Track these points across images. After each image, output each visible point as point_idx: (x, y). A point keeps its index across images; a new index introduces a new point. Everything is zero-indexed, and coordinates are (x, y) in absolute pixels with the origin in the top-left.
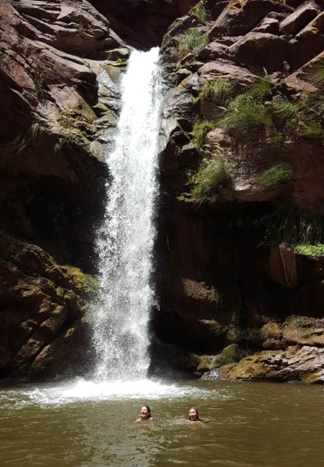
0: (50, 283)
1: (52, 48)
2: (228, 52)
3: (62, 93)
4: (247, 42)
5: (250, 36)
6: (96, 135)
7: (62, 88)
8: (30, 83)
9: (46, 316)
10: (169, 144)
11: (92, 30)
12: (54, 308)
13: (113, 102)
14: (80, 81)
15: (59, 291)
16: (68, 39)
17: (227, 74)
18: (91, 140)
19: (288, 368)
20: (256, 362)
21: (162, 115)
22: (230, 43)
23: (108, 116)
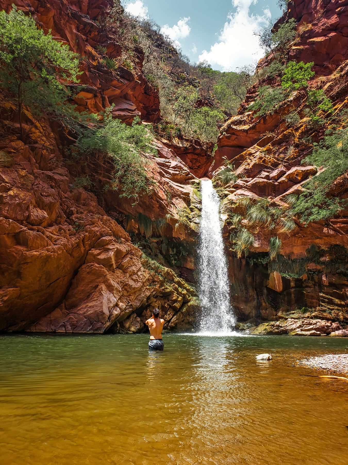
0: (177, 286)
1: (172, 182)
2: (247, 185)
3: (177, 201)
4: (256, 182)
5: (256, 180)
6: (193, 220)
7: (177, 199)
8: (165, 197)
9: (176, 301)
10: (225, 225)
11: (184, 172)
12: (178, 297)
13: (198, 205)
14: (184, 196)
15: (180, 290)
16: (176, 177)
17: (248, 196)
18: (191, 222)
19: (282, 328)
20: (268, 325)
21: (220, 212)
22: (247, 182)
23: (196, 211)
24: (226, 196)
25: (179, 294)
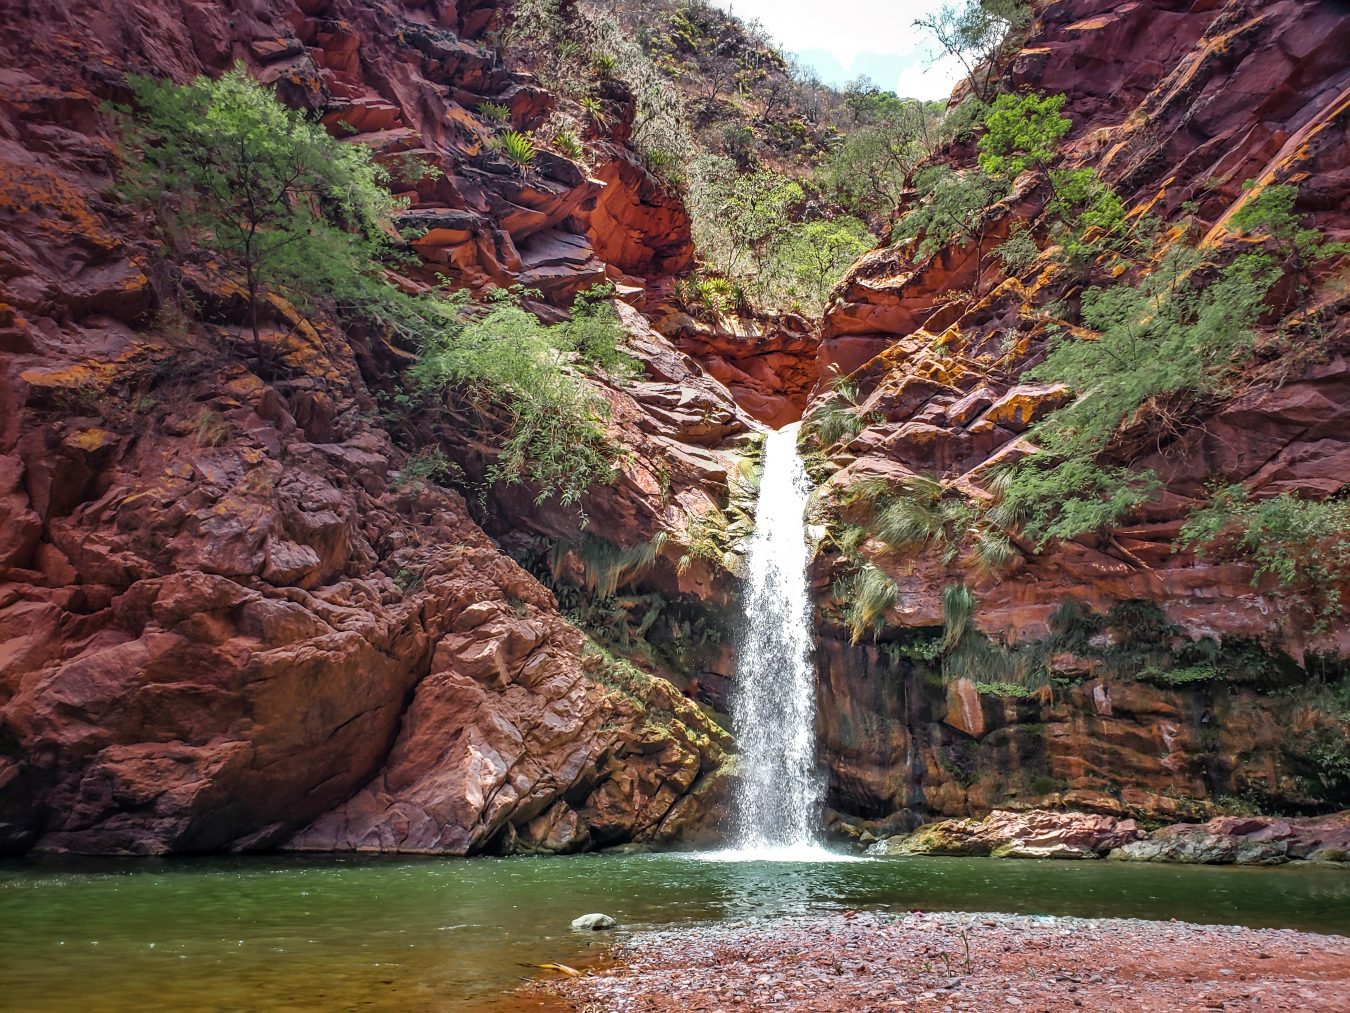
0: (681, 725)
1: (677, 444)
2: (884, 444)
3: (690, 496)
4: (909, 435)
5: (911, 427)
6: (730, 544)
7: (689, 491)
8: (655, 488)
9: (677, 766)
10: (817, 556)
11: (717, 415)
12: (684, 756)
13: (748, 504)
14: (709, 481)
15: (691, 735)
16: (694, 430)
17: (884, 473)
18: (724, 551)
21: (807, 520)
22: (886, 433)
23: (743, 521)
24: (829, 473)
25: (688, 746)
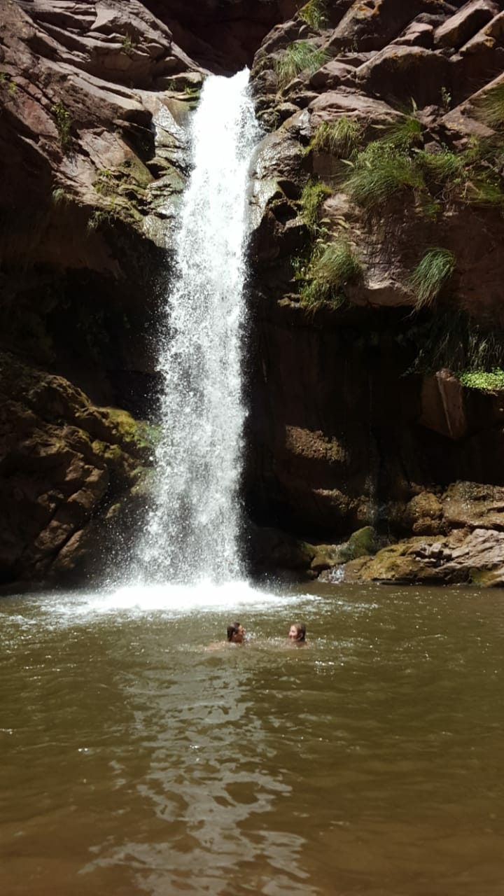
0: (84, 435)
1: (83, 74)
2: (355, 76)
3: (100, 142)
4: (385, 60)
5: (389, 51)
6: (152, 206)
7: (99, 134)
8: (50, 127)
9: (78, 485)
10: (264, 219)
11: (145, 46)
12: (88, 473)
13: (177, 155)
14: (126, 124)
15: (96, 446)
16: (108, 61)
17: (354, 110)
18: (145, 213)
19: (452, 564)
20: (403, 554)
21: (253, 175)
22: (357, 63)
23: (171, 178)
24: (286, 115)
25: (91, 459)
